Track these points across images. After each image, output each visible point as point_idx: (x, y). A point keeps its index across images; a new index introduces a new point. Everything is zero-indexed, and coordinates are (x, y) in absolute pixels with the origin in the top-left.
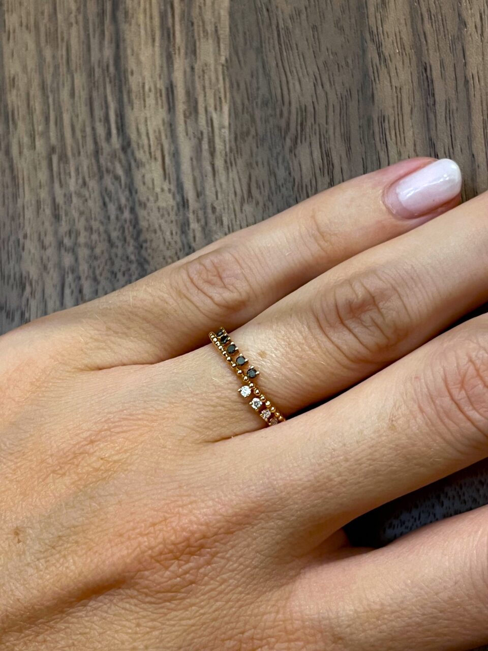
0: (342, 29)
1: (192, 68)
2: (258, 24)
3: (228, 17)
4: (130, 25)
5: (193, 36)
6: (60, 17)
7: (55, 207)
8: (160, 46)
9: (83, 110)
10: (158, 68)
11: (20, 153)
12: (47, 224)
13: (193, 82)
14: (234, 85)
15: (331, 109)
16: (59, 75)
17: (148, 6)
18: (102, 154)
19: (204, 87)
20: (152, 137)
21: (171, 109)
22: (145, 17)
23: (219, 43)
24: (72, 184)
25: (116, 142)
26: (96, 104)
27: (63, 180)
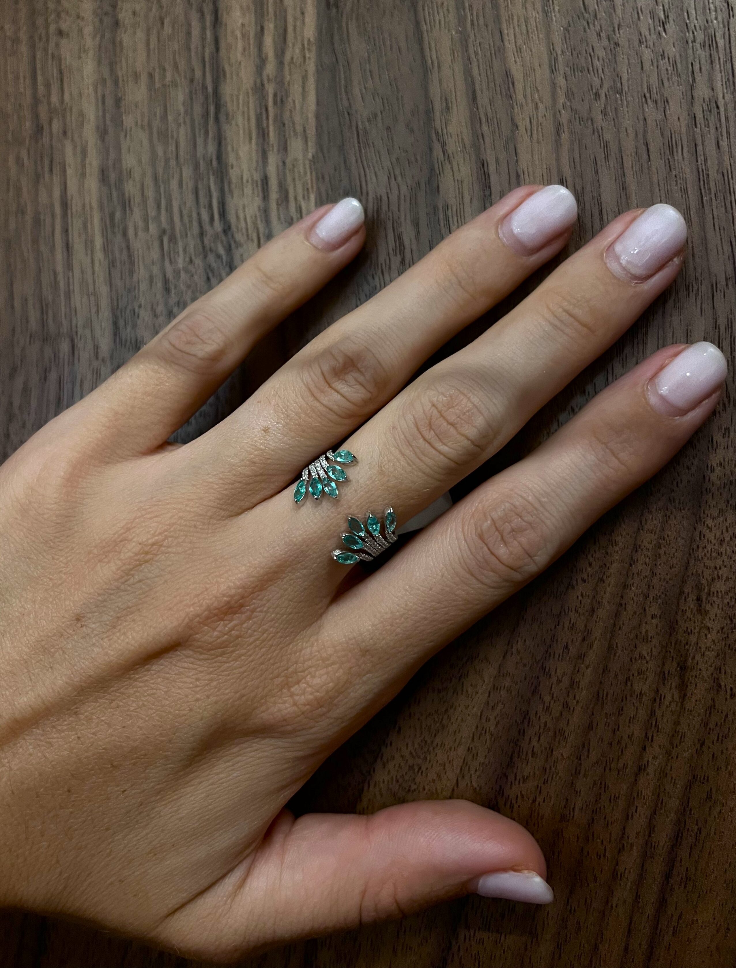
0: (412, 131)
1: (284, 163)
2: (340, 125)
3: (314, 119)
4: (231, 125)
5: (284, 136)
6: (170, 118)
7: (166, 281)
8: (257, 144)
9: (190, 198)
10: (254, 163)
11: (136, 235)
12: (159, 296)
13: (285, 175)
14: (320, 178)
15: (402, 198)
16: (170, 168)
17: (246, 109)
18: (206, 235)
19: (294, 179)
20: (248, 220)
21: (266, 197)
22: (244, 119)
23: (306, 141)
24: (181, 262)
25: (218, 225)
26: (201, 193)
27: (172, 258)
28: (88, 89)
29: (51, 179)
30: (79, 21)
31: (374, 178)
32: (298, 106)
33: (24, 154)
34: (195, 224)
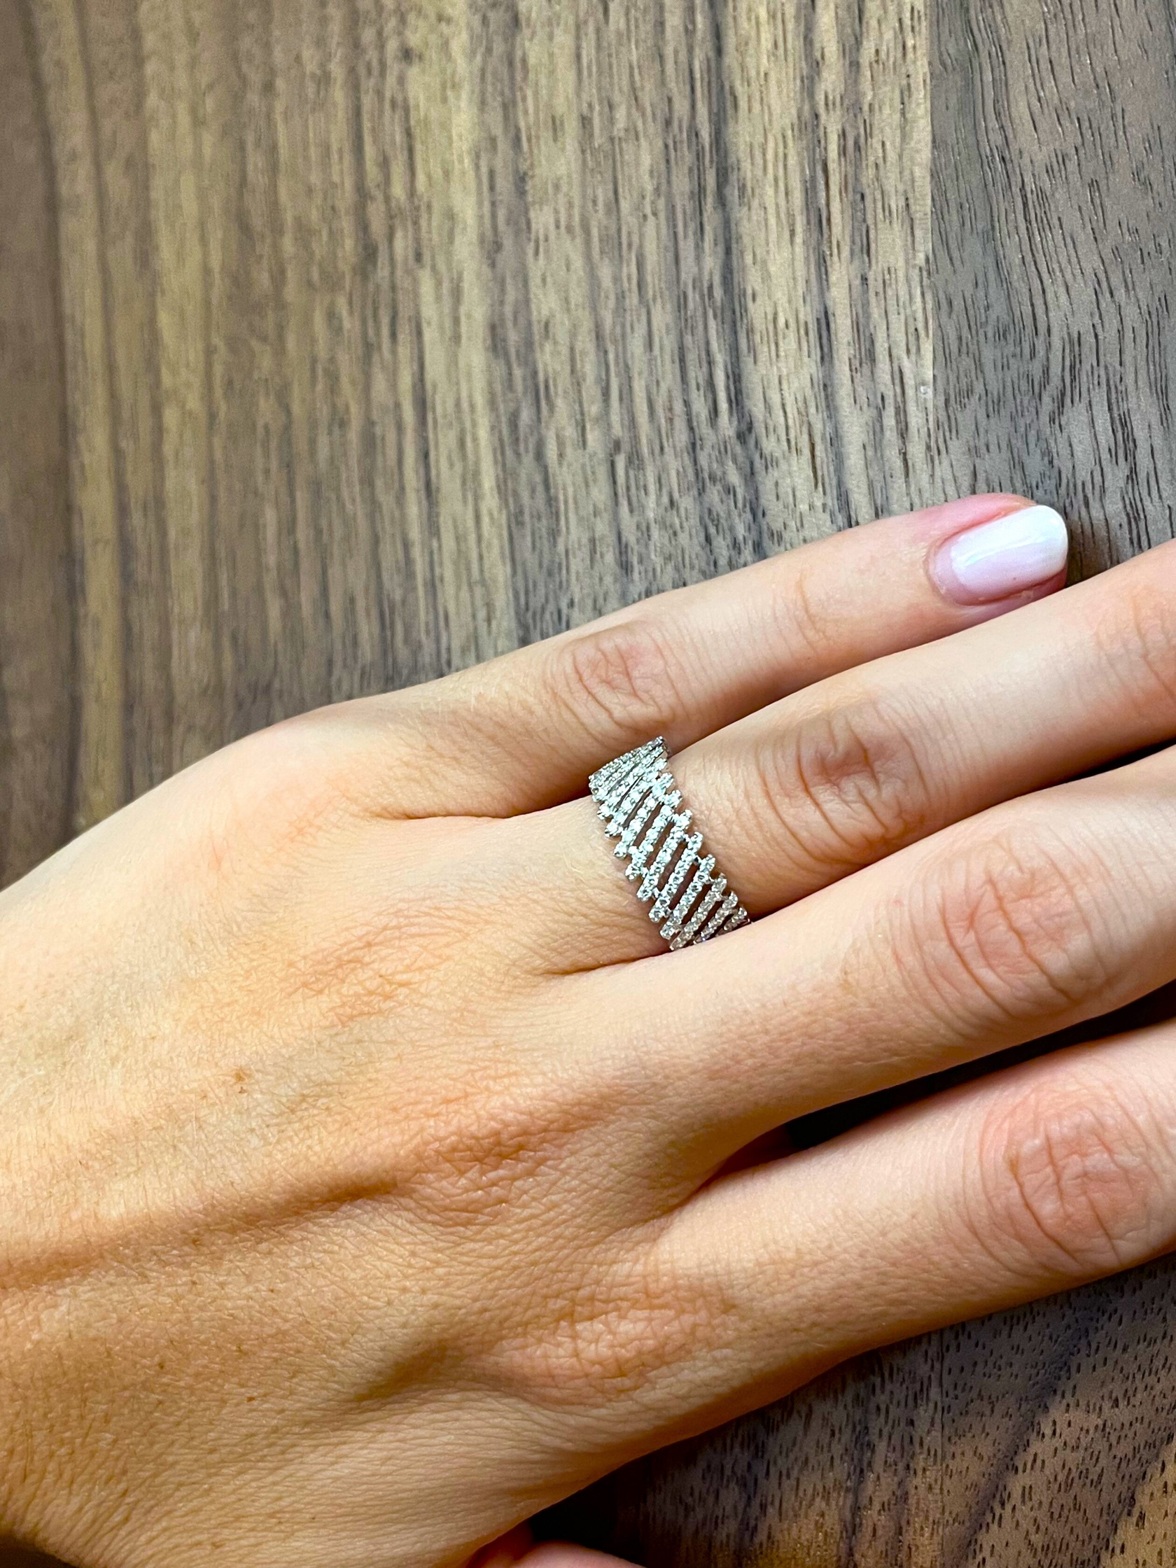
0: (1147, 184)
1: (864, 279)
2: (985, 185)
3: (928, 179)
4: (750, 208)
5: (864, 220)
6: (625, 206)
7: (622, 549)
8: (805, 243)
9: (668, 372)
10: (801, 284)
11: (561, 455)
12: (608, 580)
13: (866, 305)
14: (943, 304)
15: (1129, 335)
16: (626, 311)
17: (781, 172)
18: (702, 448)
19: (886, 312)
20: (791, 410)
21: (826, 357)
22: (777, 191)
23: (912, 228)
24: (652, 506)
25: (727, 425)
26: (692, 357)
27: (634, 499)
28: (461, 162)
29: (394, 352)
30: (443, 26)
31: (1063, 298)
32: (892, 156)
33: (342, 303)
34: (680, 424)
